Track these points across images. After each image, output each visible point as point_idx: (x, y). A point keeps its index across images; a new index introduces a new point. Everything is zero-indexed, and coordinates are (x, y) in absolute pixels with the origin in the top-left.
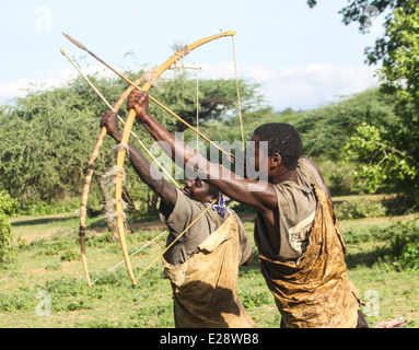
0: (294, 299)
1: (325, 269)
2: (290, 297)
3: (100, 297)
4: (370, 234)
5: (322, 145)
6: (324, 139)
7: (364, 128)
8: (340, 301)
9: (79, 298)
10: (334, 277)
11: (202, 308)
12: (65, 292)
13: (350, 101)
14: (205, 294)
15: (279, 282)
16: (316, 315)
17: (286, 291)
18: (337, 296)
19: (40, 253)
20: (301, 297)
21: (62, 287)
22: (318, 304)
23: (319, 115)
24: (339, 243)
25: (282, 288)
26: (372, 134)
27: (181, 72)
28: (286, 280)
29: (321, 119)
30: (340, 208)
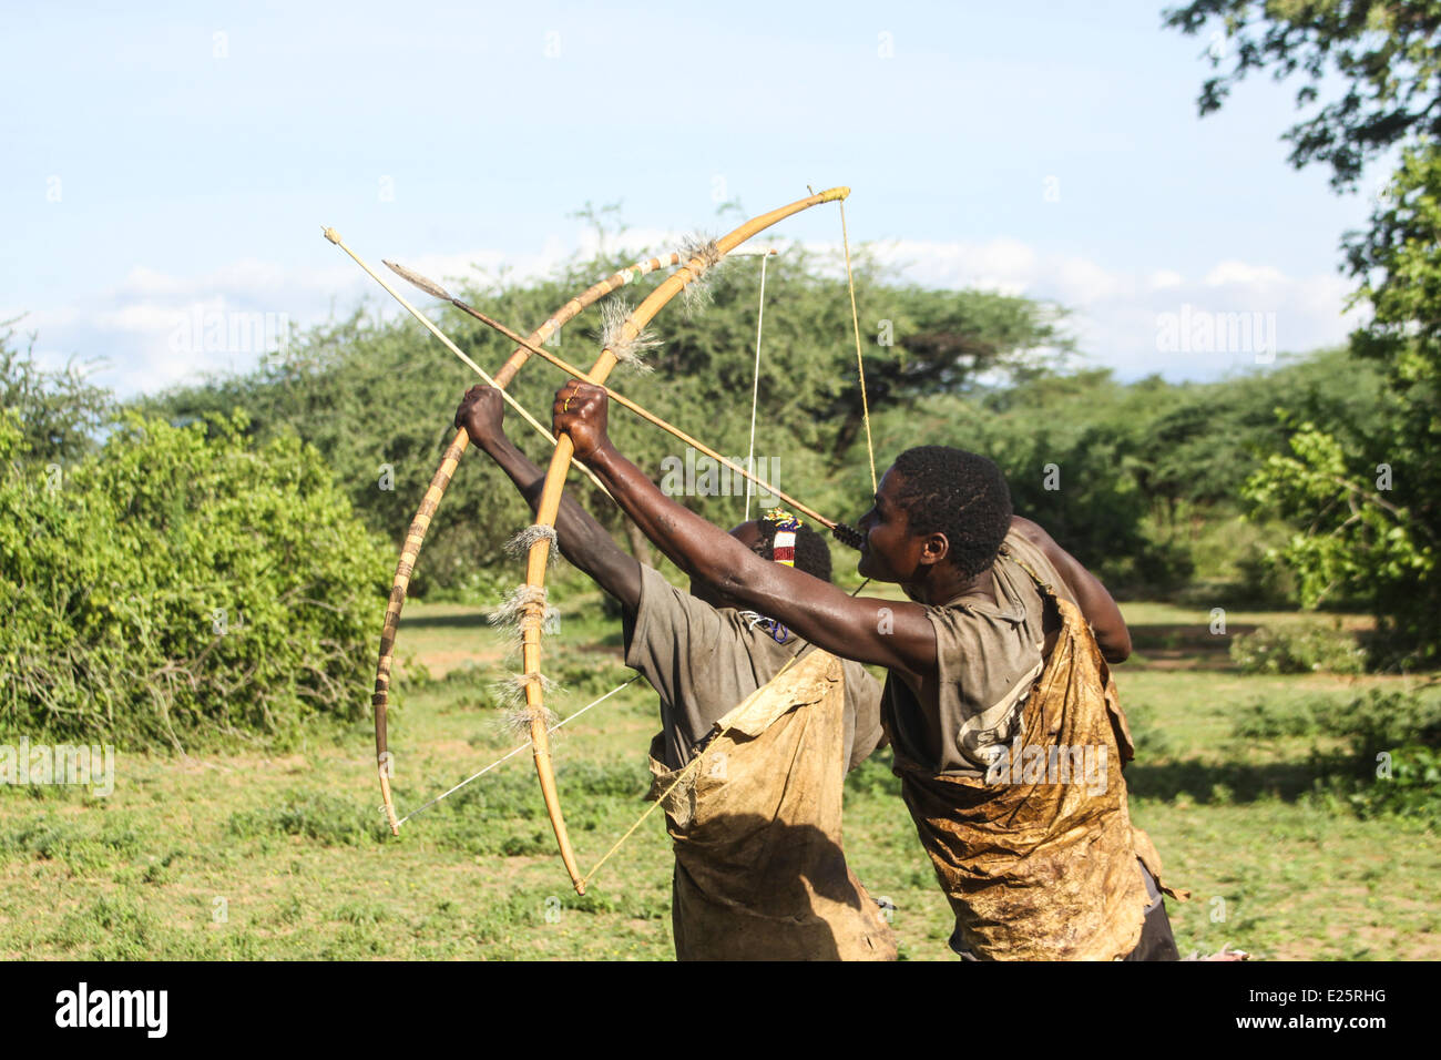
0: (976, 870)
1: (1061, 799)
2: (969, 864)
3: (590, 827)
4: (1310, 717)
5: (1225, 477)
6: (1231, 463)
7: (1308, 439)
8: (1096, 879)
9: (539, 824)
10: (1083, 820)
11: (732, 880)
12: (503, 808)
13: (1304, 368)
14: (739, 846)
15: (944, 824)
16: (1030, 912)
17: (960, 847)
18: (1088, 866)
19: (463, 703)
20: (996, 867)
21: (499, 794)
22: (1039, 884)
23: (1221, 400)
24: (1111, 739)
25: (951, 839)
26: (1325, 455)
27: (861, 263)
28: (961, 820)
29: (1224, 409)
30: (1247, 644)
